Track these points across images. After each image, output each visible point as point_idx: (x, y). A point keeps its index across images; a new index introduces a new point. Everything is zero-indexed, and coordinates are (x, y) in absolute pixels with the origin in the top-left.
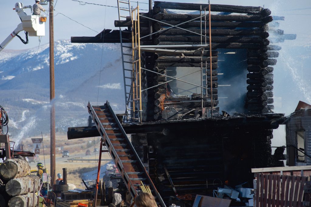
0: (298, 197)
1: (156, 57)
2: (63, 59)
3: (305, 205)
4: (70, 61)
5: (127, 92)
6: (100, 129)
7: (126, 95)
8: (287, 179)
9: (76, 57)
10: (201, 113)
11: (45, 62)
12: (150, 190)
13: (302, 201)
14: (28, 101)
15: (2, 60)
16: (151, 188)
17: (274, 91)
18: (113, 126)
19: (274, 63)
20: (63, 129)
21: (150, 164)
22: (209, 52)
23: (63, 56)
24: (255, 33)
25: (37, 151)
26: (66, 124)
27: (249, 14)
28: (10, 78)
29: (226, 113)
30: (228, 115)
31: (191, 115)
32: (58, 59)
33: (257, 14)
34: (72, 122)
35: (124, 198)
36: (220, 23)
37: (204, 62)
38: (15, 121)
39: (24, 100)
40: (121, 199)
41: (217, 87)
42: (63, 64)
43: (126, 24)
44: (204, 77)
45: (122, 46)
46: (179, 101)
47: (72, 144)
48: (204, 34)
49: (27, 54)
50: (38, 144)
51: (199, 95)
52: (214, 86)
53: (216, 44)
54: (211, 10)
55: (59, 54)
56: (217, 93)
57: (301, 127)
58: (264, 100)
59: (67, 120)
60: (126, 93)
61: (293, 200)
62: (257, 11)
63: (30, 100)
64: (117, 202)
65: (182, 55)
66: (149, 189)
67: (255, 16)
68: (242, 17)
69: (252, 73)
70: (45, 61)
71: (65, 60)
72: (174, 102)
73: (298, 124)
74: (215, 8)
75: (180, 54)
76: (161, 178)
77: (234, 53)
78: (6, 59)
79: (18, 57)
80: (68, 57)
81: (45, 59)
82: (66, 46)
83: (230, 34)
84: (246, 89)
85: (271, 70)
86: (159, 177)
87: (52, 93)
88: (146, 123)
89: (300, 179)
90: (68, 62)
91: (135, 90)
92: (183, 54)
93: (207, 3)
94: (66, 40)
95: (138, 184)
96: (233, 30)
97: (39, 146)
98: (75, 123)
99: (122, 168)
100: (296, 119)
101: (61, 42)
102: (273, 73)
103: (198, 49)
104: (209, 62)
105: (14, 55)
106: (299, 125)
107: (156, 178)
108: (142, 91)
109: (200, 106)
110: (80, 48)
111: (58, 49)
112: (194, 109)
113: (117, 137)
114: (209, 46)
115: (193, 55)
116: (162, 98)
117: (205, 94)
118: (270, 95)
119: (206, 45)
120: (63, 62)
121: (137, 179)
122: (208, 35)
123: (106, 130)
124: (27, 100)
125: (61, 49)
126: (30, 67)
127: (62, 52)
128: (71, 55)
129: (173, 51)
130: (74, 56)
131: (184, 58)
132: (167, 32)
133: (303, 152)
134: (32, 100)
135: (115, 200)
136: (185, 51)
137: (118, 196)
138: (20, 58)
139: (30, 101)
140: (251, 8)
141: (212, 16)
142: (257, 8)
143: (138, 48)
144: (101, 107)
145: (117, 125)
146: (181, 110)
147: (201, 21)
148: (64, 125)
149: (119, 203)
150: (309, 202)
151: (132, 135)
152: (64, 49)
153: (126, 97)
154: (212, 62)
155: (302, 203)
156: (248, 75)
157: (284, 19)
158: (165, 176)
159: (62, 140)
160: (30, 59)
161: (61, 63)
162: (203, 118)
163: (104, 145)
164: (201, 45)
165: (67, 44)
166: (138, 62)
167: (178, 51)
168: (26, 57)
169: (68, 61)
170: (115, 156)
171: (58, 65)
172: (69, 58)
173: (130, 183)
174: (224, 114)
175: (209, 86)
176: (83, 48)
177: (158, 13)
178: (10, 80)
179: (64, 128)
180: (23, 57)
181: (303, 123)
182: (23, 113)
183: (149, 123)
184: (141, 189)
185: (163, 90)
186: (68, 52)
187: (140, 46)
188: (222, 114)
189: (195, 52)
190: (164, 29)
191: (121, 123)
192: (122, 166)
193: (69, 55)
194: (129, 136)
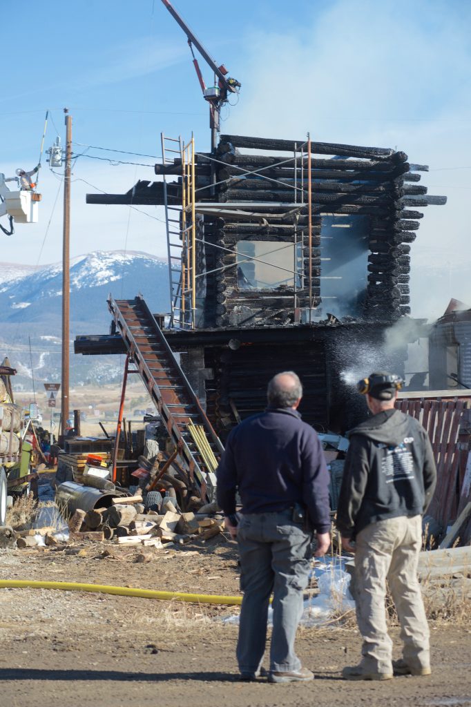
0: (449, 437)
1: (221, 224)
2: (99, 279)
3: (460, 449)
4: (110, 282)
5: (173, 280)
6: (126, 336)
7: (171, 286)
8: (433, 407)
9: (118, 277)
10: (292, 317)
11: (73, 283)
12: (204, 433)
13: (456, 442)
14: (48, 340)
15: (13, 280)
16: (206, 430)
17: (410, 284)
18: (146, 332)
19: (411, 238)
20: (98, 381)
21: (208, 398)
22: (307, 218)
23: (100, 275)
24: (382, 189)
25: (53, 402)
26: (102, 373)
27: (373, 158)
28: (24, 305)
29: (334, 317)
30: (337, 320)
31: (276, 320)
32: (94, 279)
33: (385, 160)
34: (111, 370)
35: (162, 448)
36: (327, 172)
37: (299, 234)
38: (29, 368)
39: (42, 337)
40: (158, 449)
41: (319, 276)
42: (99, 287)
43: (172, 170)
44: (299, 264)
45: (167, 208)
46: (258, 297)
47: (109, 402)
48: (299, 186)
49: (49, 271)
50: (53, 392)
51: (290, 287)
52: (314, 274)
53: (318, 206)
54: (313, 152)
55: (94, 272)
56: (319, 285)
57: (454, 338)
58: (395, 298)
59: (103, 367)
60: (171, 283)
61: (441, 442)
62: (386, 154)
63: (51, 337)
64: (151, 455)
65: (263, 222)
66: (203, 431)
67: (382, 162)
68: (361, 163)
69: (377, 253)
70: (74, 281)
71: (102, 280)
72: (249, 298)
73: (449, 334)
74: (318, 148)
75: (259, 220)
76: (225, 421)
77: (348, 226)
78: (20, 279)
79: (35, 276)
80: (106, 276)
81: (74, 279)
82: (104, 261)
83: (342, 189)
84: (367, 280)
85: (407, 250)
86: (222, 419)
87: (66, 301)
88: (202, 330)
89: (453, 406)
90: (107, 284)
91: (186, 277)
92: (265, 220)
93: (305, 140)
94: (105, 252)
95: (184, 423)
96: (347, 184)
97: (54, 395)
98: (115, 372)
99: (158, 397)
100: (445, 327)
101: (98, 254)
102: (411, 254)
103: (290, 212)
104: (307, 234)
105: (31, 273)
106: (451, 336)
107: (218, 420)
108: (197, 276)
109: (292, 306)
110: (124, 263)
111: (93, 264)
112: (282, 310)
113: (153, 348)
114: (308, 206)
115: (283, 222)
116: (229, 290)
117: (300, 286)
118: (404, 290)
119: (303, 205)
120: (99, 284)
121: (183, 415)
122: (306, 189)
123: (136, 337)
124: (48, 338)
125: (97, 264)
126: (53, 291)
127: (99, 268)
128: (111, 274)
129: (249, 214)
130: (116, 275)
131: (266, 227)
132: (239, 185)
133: (456, 379)
134: (54, 337)
135: (147, 451)
136: (268, 215)
137: (153, 444)
138: (38, 278)
139: (52, 340)
140: (376, 150)
141: (313, 160)
142: (386, 151)
143: (191, 207)
144: (130, 302)
145: (153, 330)
146: (261, 312)
147: (296, 169)
148: (99, 375)
149: (154, 456)
150: (467, 444)
151: (181, 354)
152: (102, 265)
153: (172, 289)
154: (313, 235)
155: (456, 445)
156: (369, 257)
157: (429, 169)
158: (232, 417)
159: (96, 396)
160: (52, 278)
161: (97, 285)
162: (296, 324)
163: (132, 361)
164: (296, 205)
165: (106, 258)
166: (191, 230)
167: (256, 214)
168: (47, 275)
169: (106, 282)
170: (149, 378)
171: (92, 288)
172: (109, 278)
173: (171, 421)
174: (329, 318)
175: (307, 273)
176: (128, 263)
177: (225, 152)
178: (24, 309)
179: (100, 379)
180: (43, 275)
181: (456, 332)
182: (41, 357)
183: (208, 330)
184: (189, 432)
185: (232, 279)
186: (107, 269)
187: (194, 204)
188: (327, 318)
189: (285, 216)
190: (235, 178)
191: (161, 329)
192: (159, 394)
193: (108, 273)
194: (177, 356)
